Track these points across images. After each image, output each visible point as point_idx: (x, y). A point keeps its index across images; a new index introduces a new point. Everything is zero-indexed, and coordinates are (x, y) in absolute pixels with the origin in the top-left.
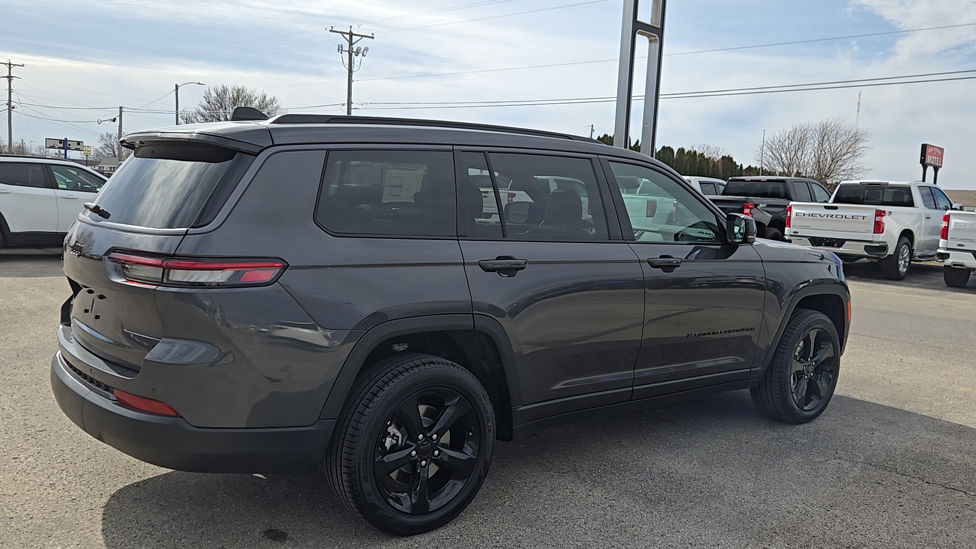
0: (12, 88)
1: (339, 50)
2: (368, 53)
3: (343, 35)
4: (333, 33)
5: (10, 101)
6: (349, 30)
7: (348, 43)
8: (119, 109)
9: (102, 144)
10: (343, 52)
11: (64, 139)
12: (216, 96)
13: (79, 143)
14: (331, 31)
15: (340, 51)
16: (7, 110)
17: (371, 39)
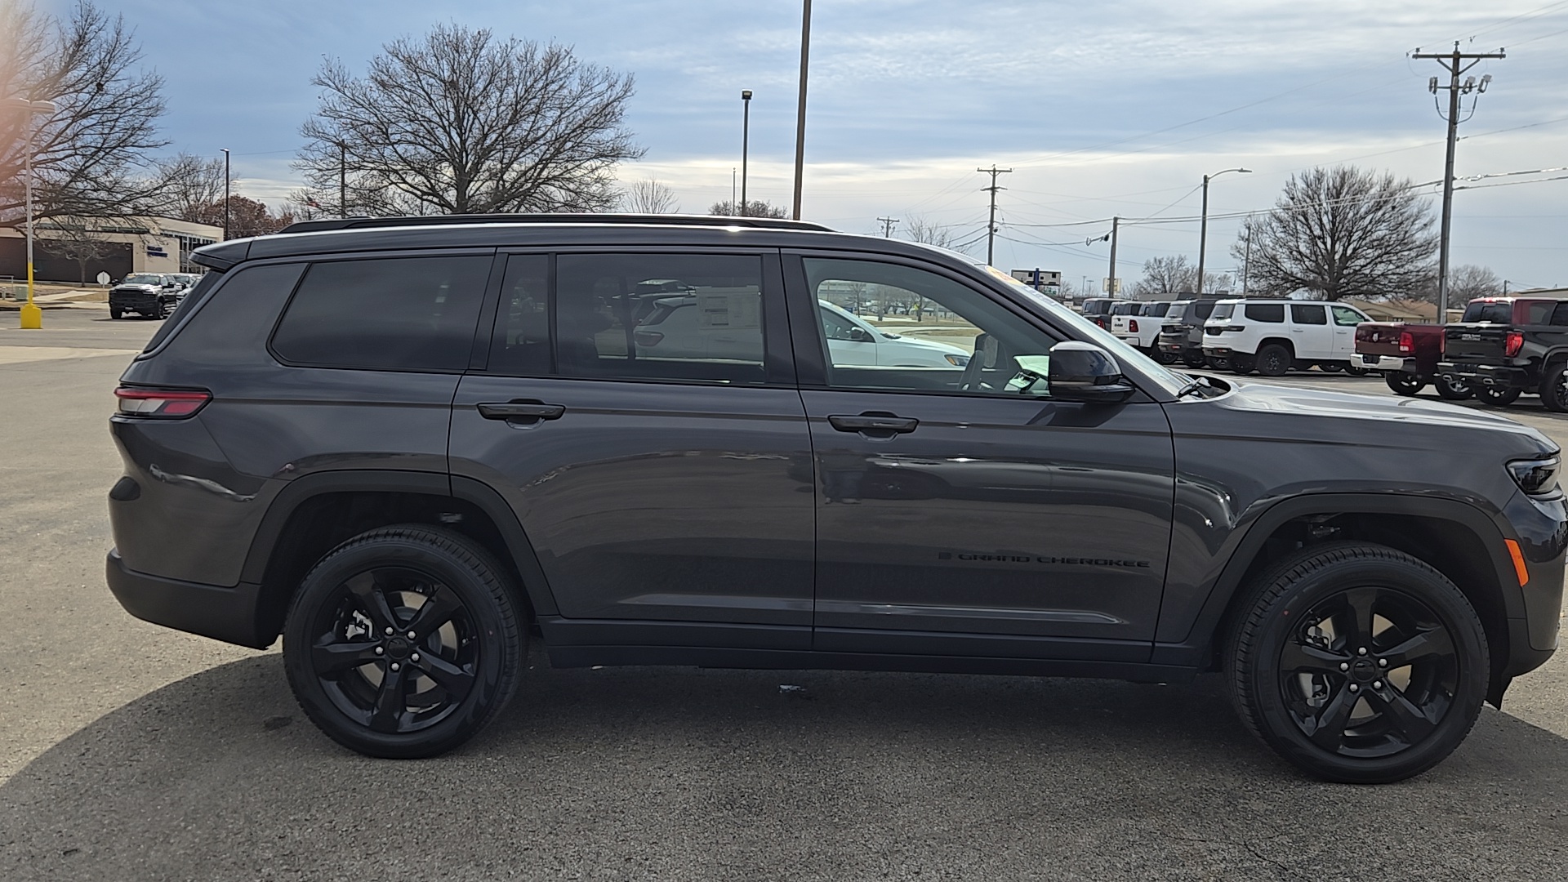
0: (996, 203)
1: (1431, 88)
2: (1489, 88)
3: (1439, 61)
4: (1419, 59)
5: (992, 221)
6: (1454, 50)
7: (1450, 73)
8: (1112, 221)
9: (1146, 276)
10: (1438, 90)
11: (1035, 270)
12: (1305, 186)
13: (1054, 275)
14: (1415, 56)
15: (1433, 89)
16: (988, 236)
17: (1498, 59)
